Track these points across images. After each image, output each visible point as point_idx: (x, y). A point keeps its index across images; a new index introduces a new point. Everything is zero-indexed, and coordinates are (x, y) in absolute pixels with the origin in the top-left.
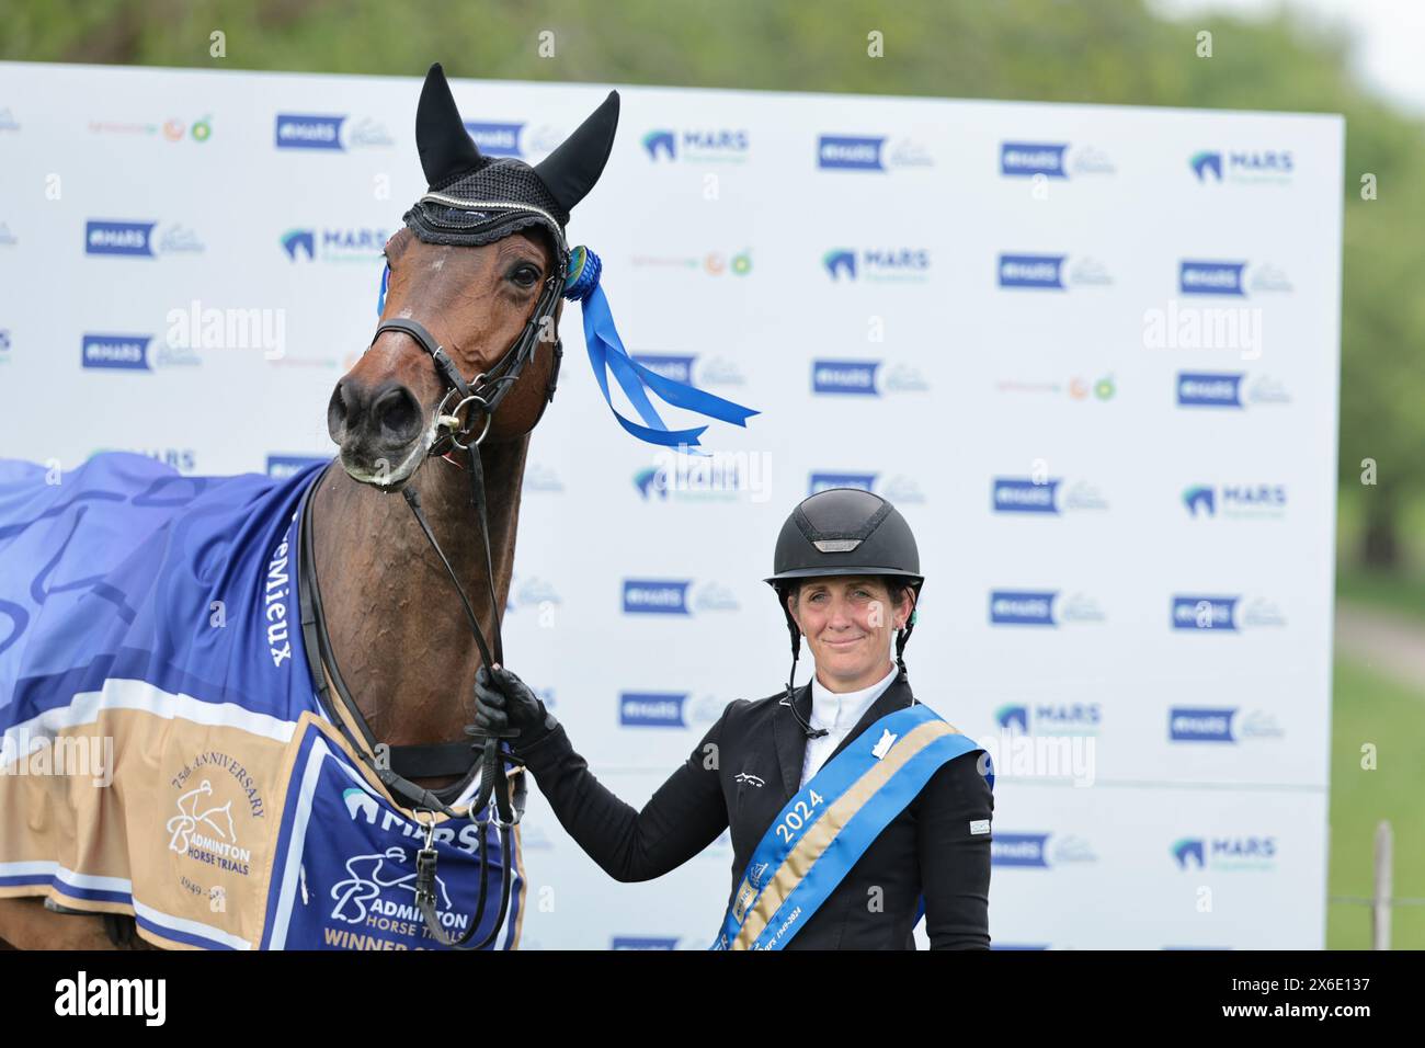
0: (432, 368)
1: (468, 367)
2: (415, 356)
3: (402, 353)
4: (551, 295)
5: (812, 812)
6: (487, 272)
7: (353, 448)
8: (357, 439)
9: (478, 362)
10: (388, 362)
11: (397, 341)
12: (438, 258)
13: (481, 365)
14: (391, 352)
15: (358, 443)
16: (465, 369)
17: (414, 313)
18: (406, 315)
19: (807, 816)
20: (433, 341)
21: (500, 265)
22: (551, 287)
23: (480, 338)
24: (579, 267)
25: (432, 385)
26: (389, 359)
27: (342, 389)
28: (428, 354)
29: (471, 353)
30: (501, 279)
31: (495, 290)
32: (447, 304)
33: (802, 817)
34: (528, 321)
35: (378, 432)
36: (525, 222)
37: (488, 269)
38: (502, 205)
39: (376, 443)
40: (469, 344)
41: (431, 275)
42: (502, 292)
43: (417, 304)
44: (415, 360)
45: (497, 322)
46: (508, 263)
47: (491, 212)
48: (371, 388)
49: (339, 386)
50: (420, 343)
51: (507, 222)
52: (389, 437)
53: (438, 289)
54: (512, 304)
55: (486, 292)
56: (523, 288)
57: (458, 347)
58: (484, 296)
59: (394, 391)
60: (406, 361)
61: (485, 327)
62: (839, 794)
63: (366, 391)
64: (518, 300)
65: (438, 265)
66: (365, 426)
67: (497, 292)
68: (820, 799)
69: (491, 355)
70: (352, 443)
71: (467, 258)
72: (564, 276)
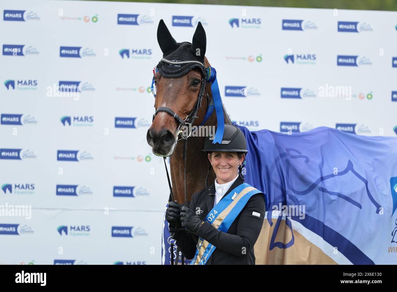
0: (174, 120)
1: (184, 115)
2: (169, 119)
3: (165, 119)
4: (203, 85)
5: (215, 216)
6: (185, 85)
7: (157, 149)
8: (158, 146)
9: (186, 112)
10: (162, 123)
11: (163, 115)
12: (170, 83)
13: (188, 113)
14: (162, 119)
15: (158, 147)
16: (183, 116)
17: (167, 104)
18: (164, 105)
19: (213, 217)
20: (173, 112)
21: (188, 82)
22: (203, 83)
23: (186, 105)
24: (210, 74)
25: (175, 125)
26: (162, 121)
27: (150, 132)
28: (172, 117)
29: (184, 110)
30: (189, 86)
31: (188, 90)
32: (175, 98)
33: (212, 218)
34: (198, 96)
35: (163, 143)
36: (192, 67)
37: (185, 84)
38: (185, 62)
39: (163, 147)
40: (183, 108)
41: (169, 89)
42: (190, 90)
43: (167, 100)
44: (169, 120)
45: (190, 98)
46: (191, 81)
47: (182, 65)
48: (159, 132)
49: (149, 131)
50: (170, 114)
51: (187, 68)
52: (166, 144)
53: (172, 94)
54: (194, 93)
55: (186, 91)
56: (196, 87)
57: (180, 111)
58: (185, 93)
59: (165, 132)
60: (167, 122)
61: (187, 102)
62: (222, 210)
63: (157, 133)
64: (195, 91)
65: (171, 85)
66: (159, 142)
67: (189, 90)
68: (217, 212)
69: (190, 109)
70: (156, 147)
71: (179, 82)
72: (206, 78)
